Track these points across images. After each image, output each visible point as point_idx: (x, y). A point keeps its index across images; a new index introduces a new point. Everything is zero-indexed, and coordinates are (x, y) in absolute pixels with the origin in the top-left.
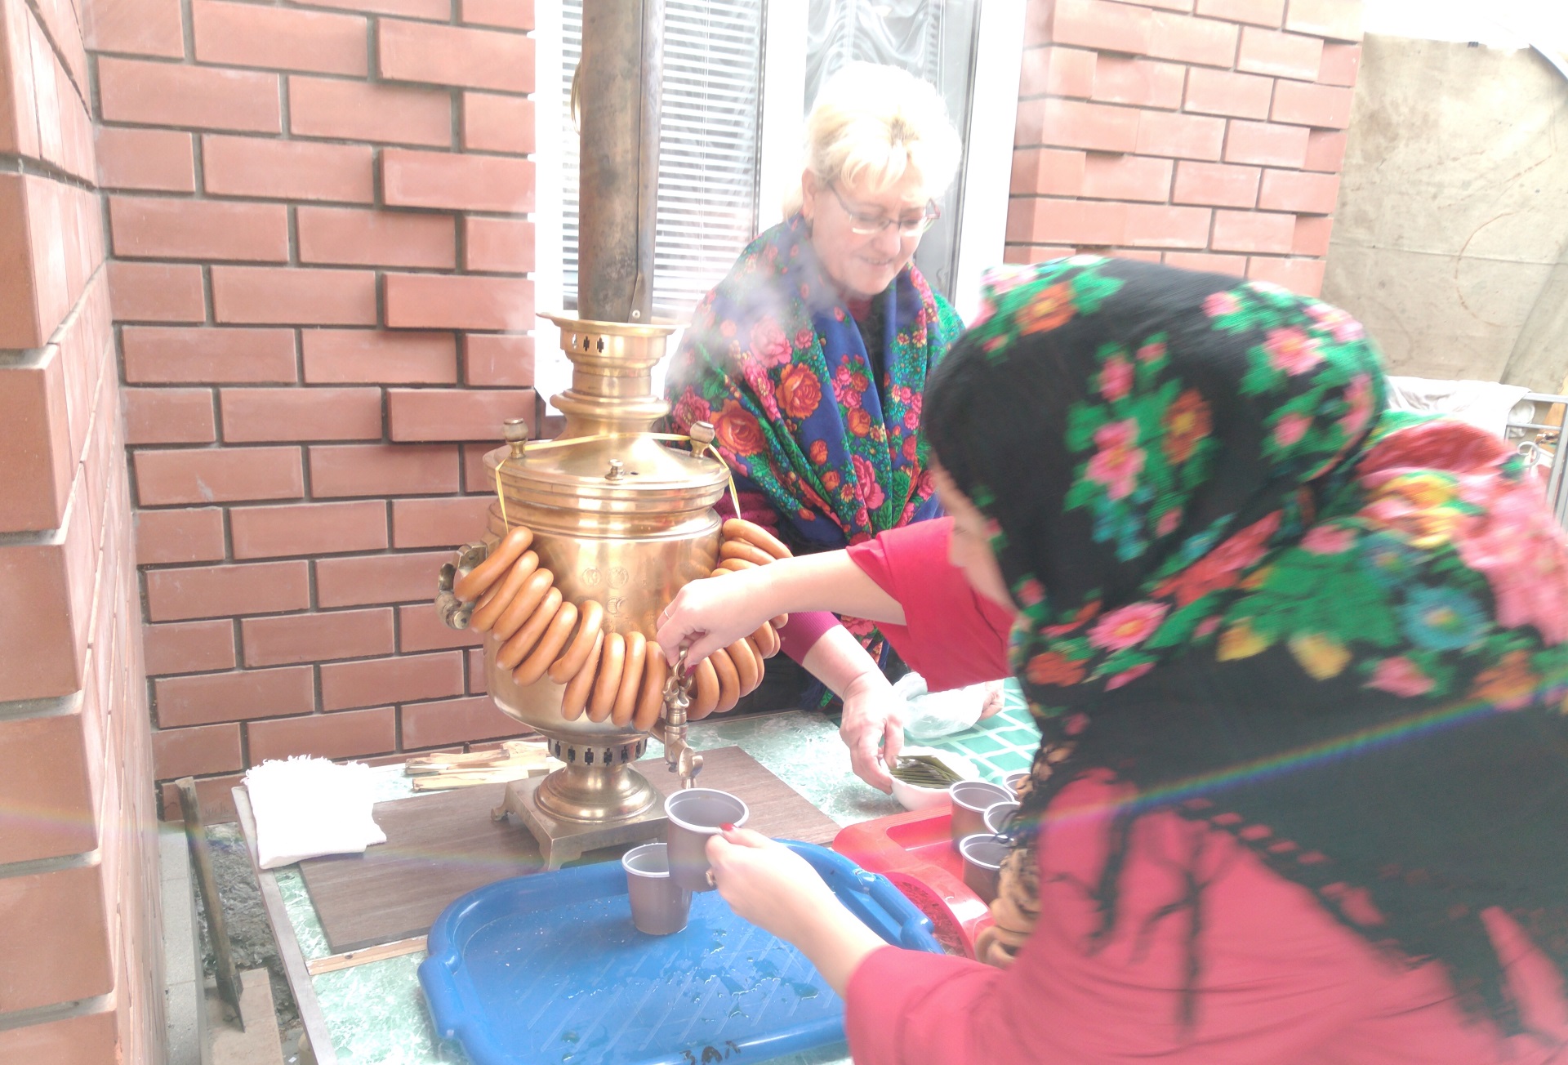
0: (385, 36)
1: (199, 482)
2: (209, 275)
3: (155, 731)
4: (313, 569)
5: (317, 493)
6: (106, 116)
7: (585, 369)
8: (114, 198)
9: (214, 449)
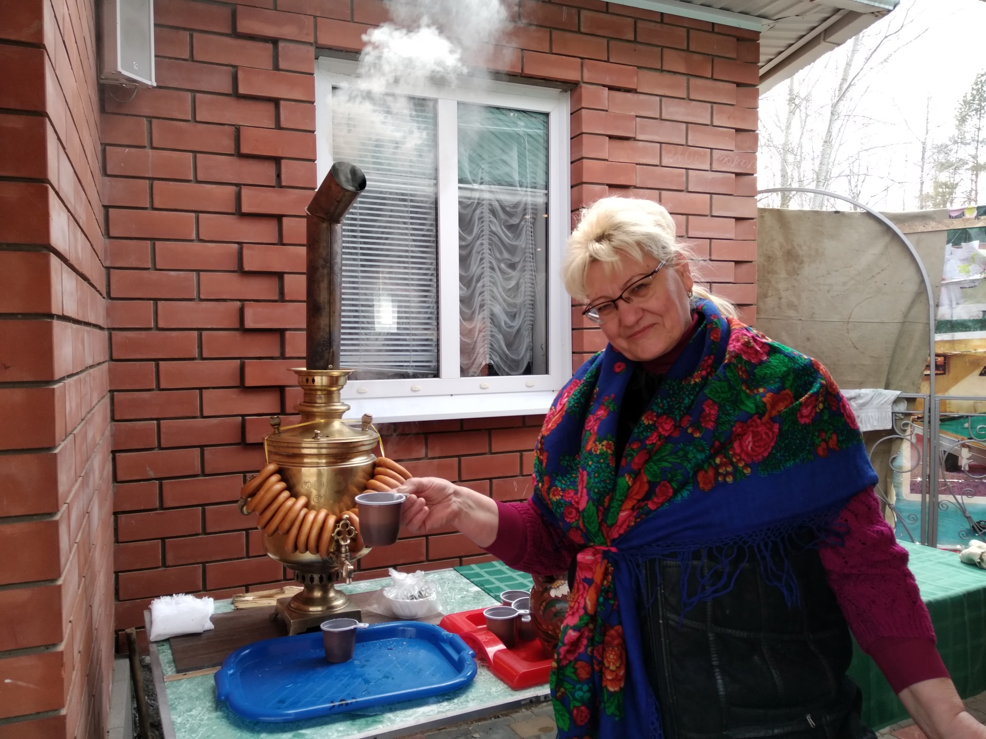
0: (245, 252)
1: (147, 468)
2: (157, 366)
3: (117, 602)
4: (204, 512)
5: (207, 471)
6: (112, 296)
7: (308, 392)
8: (113, 332)
9: (156, 451)
